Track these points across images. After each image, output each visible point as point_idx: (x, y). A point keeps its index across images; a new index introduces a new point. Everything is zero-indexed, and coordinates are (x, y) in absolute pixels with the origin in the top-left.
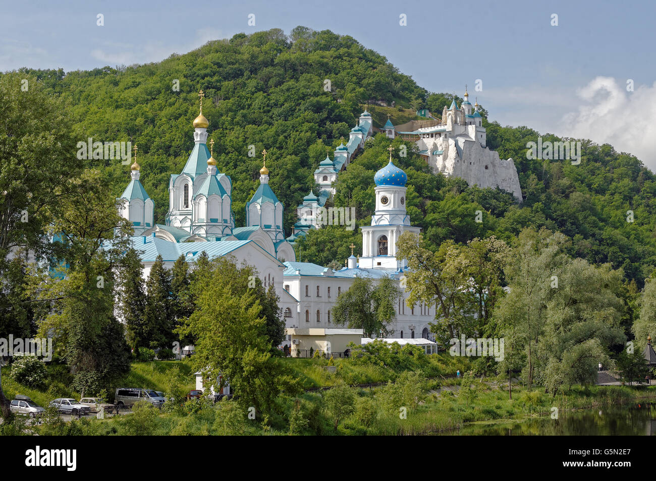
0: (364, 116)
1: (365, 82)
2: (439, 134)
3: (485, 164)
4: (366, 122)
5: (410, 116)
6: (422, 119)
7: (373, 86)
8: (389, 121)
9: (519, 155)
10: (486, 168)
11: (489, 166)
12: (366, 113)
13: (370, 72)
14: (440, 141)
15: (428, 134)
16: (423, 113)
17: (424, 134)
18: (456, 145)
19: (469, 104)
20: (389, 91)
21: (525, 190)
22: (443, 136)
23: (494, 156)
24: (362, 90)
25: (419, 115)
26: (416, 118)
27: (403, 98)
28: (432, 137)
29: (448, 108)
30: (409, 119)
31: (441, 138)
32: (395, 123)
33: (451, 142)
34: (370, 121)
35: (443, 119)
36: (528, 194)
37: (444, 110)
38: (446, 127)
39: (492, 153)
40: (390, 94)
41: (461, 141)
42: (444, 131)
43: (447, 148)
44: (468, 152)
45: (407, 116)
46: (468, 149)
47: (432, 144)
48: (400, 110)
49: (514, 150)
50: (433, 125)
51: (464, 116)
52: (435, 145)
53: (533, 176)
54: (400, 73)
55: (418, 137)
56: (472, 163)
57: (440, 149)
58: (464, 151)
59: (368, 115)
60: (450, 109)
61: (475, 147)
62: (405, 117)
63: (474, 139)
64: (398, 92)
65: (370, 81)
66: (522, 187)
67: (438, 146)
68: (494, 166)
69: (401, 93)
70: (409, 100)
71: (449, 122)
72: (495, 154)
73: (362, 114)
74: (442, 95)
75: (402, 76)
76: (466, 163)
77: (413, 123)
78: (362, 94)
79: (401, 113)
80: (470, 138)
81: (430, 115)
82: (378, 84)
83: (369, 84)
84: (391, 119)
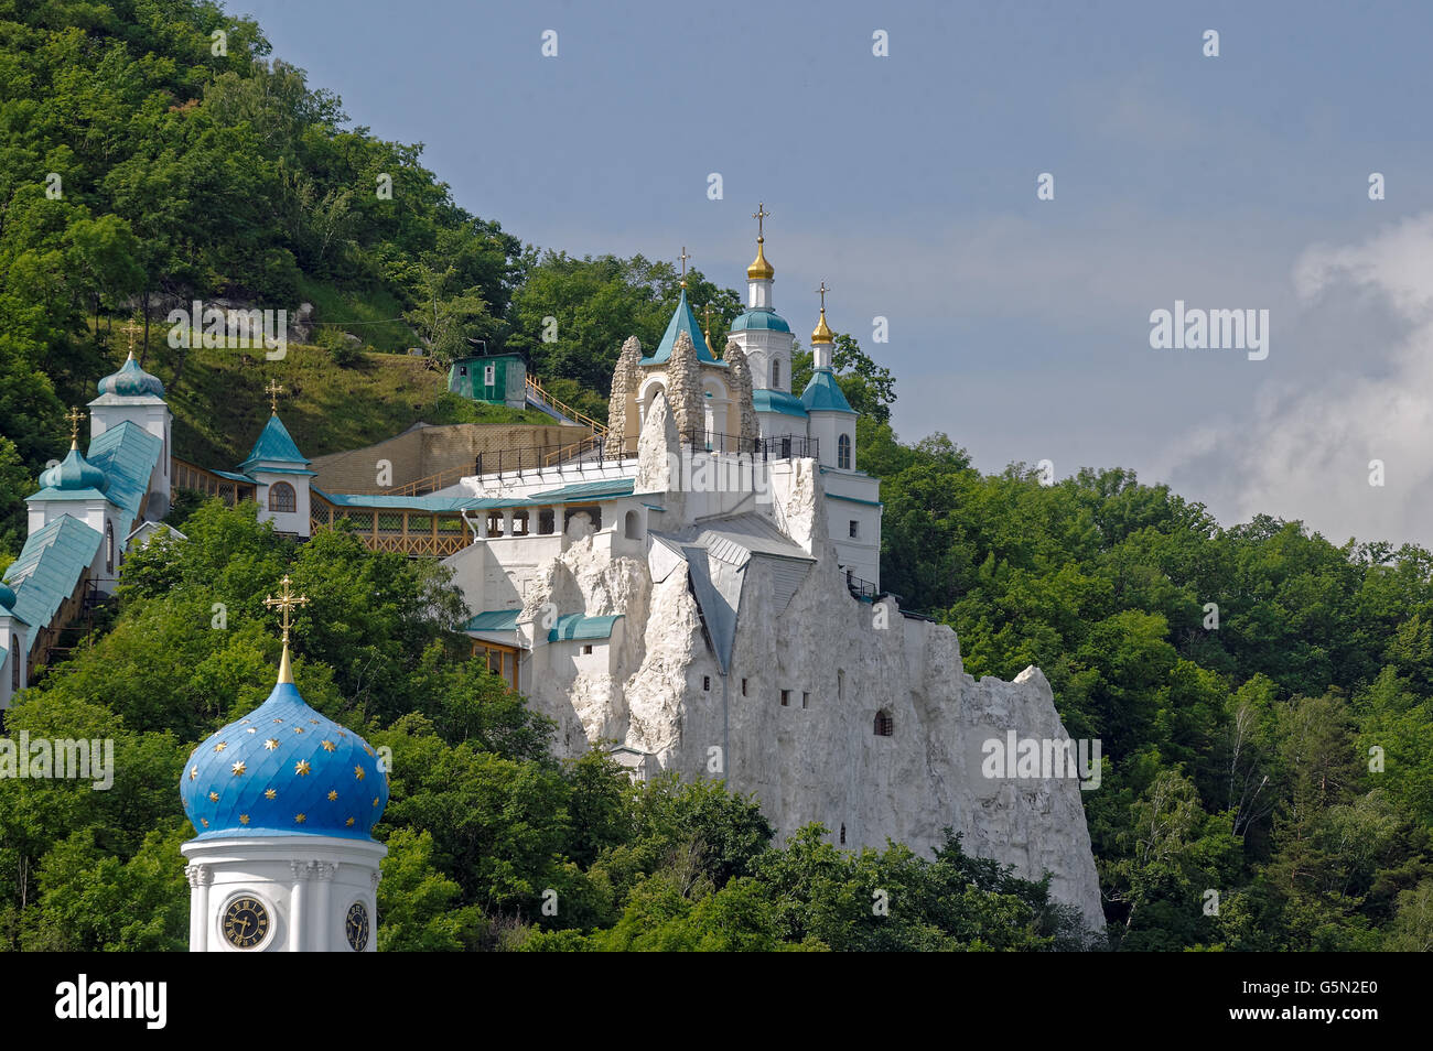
0: (122, 390)
1: (127, 177)
2: (586, 509)
3: (872, 704)
4: (134, 434)
5: (411, 399)
6: (481, 415)
7: (175, 204)
8: (276, 424)
9: (1087, 650)
10: (883, 724)
11: (898, 718)
12: (129, 373)
13: (155, 114)
14: (594, 552)
15: (521, 512)
16: (490, 380)
17: (495, 513)
18: (696, 582)
19: (778, 326)
20: (278, 241)
21: (1123, 866)
22: (612, 526)
23: (929, 651)
24: (105, 227)
25: (466, 390)
26: (445, 412)
27: (367, 283)
28: (546, 527)
29: (648, 352)
30: (402, 418)
31: (603, 541)
32: (313, 441)
33: (666, 561)
34: (157, 428)
35: (617, 421)
36: (1137, 890)
37: (621, 365)
38: (631, 469)
39: (919, 632)
40: (279, 261)
41: (727, 558)
42: (622, 492)
43: (641, 596)
44: (768, 627)
45: (392, 397)
46: (767, 609)
47: (545, 570)
48: (347, 361)
49: (1057, 619)
50: (549, 454)
51: (747, 403)
52: (564, 579)
53: (1171, 781)
54: (348, 127)
55: (456, 528)
56: (795, 699)
57: (594, 604)
58: (747, 623)
59: (145, 390)
60: (660, 356)
61: (811, 592)
62: (379, 403)
63: (807, 547)
64: (334, 251)
65: (160, 175)
66: (1103, 850)
67: (585, 585)
68: (930, 714)
69: (353, 251)
70: (401, 296)
71: (652, 433)
72: (939, 640)
73: (109, 382)
74: (613, 269)
75: (357, 142)
76: (755, 697)
77: (427, 442)
78: (108, 255)
79: (349, 380)
80: (786, 539)
81: (529, 390)
82: (207, 191)
83: (150, 195)
84: (288, 415)
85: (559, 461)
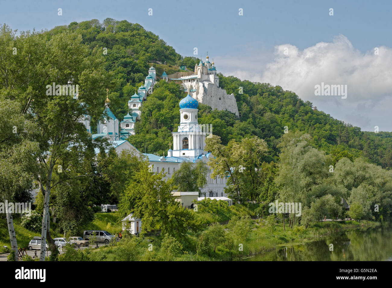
0: (151, 69)
1: (150, 50)
2: (193, 80)
3: (219, 97)
4: (153, 73)
5: (176, 70)
6: (182, 71)
7: (154, 52)
8: (164, 72)
9: (235, 92)
10: (220, 99)
11: (221, 98)
12: (152, 68)
13: (152, 44)
14: (194, 84)
15: (187, 80)
16: (183, 68)
17: (185, 80)
18: (204, 86)
19: (209, 62)
20: (163, 56)
21: (240, 112)
22: (196, 81)
23: (224, 92)
24: (149, 54)
25: (181, 69)
26: (179, 71)
27: (170, 59)
28: (189, 81)
29: (198, 65)
30: (175, 72)
31: (195, 82)
32: (168, 74)
33: (201, 84)
34: (155, 73)
35: (195, 71)
36: (242, 114)
37: (196, 66)
38: (197, 76)
39: (223, 90)
40: (163, 57)
41: (206, 84)
42: (196, 78)
43: (198, 88)
44: (210, 90)
45: (174, 70)
46: (210, 88)
47: (190, 86)
48: (170, 66)
49: (233, 89)
50: (189, 75)
51: (207, 70)
52: (191, 86)
53: (244, 104)
54: (167, 45)
55: (181, 81)
56: (213, 97)
57: (194, 88)
58: (208, 90)
59: (154, 69)
60: (199, 65)
61: (214, 87)
62: (173, 70)
63: (213, 83)
64: (168, 56)
65: (153, 50)
66: (239, 110)
67: (193, 86)
68: (224, 98)
69: (169, 56)
70: (174, 61)
71: (199, 73)
73: (150, 68)
74: (191, 58)
75: (168, 46)
76: (209, 97)
77: (178, 74)
78: (149, 57)
79: (170, 68)
80: (211, 82)
81: (186, 69)
82: (157, 51)
83: (152, 51)
84: (165, 72)
85: (190, 75)
